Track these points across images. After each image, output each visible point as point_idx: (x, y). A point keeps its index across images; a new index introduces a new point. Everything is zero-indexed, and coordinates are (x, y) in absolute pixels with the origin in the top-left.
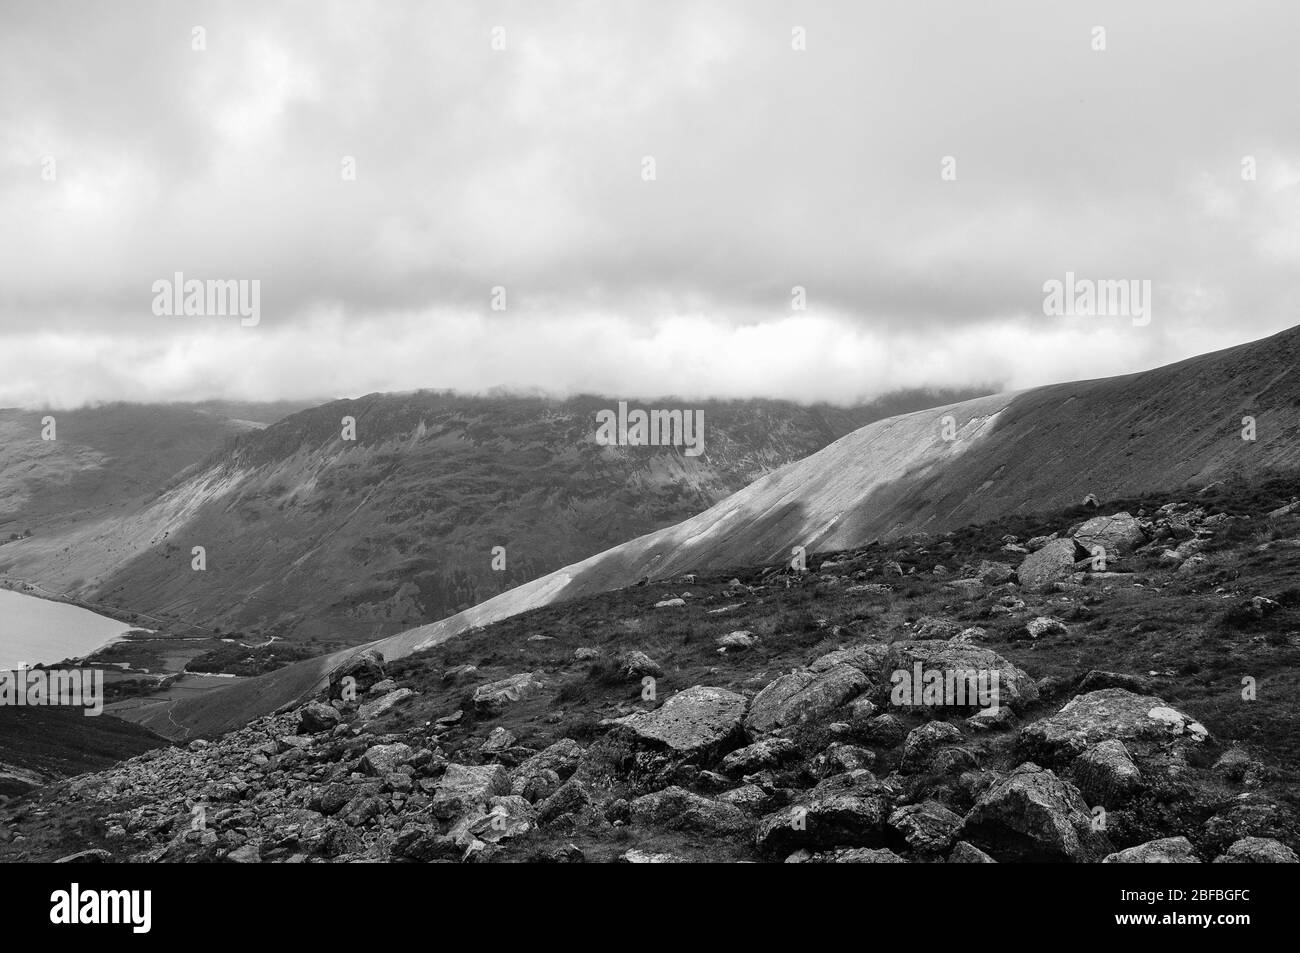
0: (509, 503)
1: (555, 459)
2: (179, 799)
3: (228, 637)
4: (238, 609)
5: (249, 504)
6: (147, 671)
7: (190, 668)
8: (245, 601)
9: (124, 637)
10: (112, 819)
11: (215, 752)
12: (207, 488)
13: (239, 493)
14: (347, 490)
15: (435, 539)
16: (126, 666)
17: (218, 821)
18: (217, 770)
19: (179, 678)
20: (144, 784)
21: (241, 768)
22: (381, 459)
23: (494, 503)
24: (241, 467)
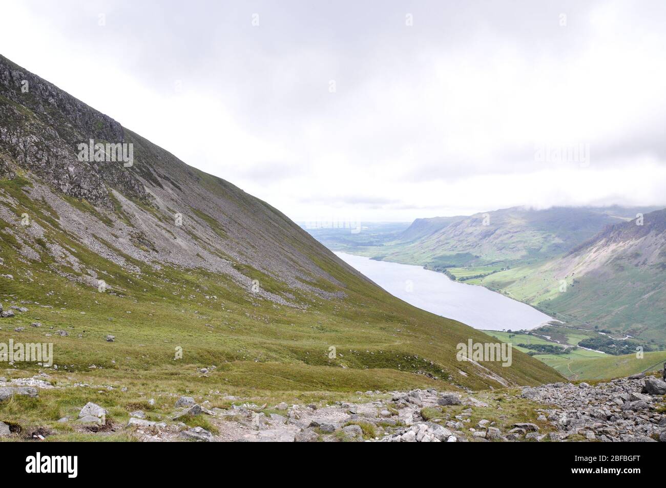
2: (574, 410)
3: (603, 331)
4: (609, 318)
5: (619, 262)
6: (559, 342)
7: (581, 345)
8: (613, 314)
9: (549, 324)
10: (541, 411)
11: (593, 391)
12: (596, 251)
13: (613, 256)
16: (549, 338)
17: (596, 428)
18: (594, 401)
19: (575, 349)
20: (556, 399)
21: (607, 403)
24: (615, 241)
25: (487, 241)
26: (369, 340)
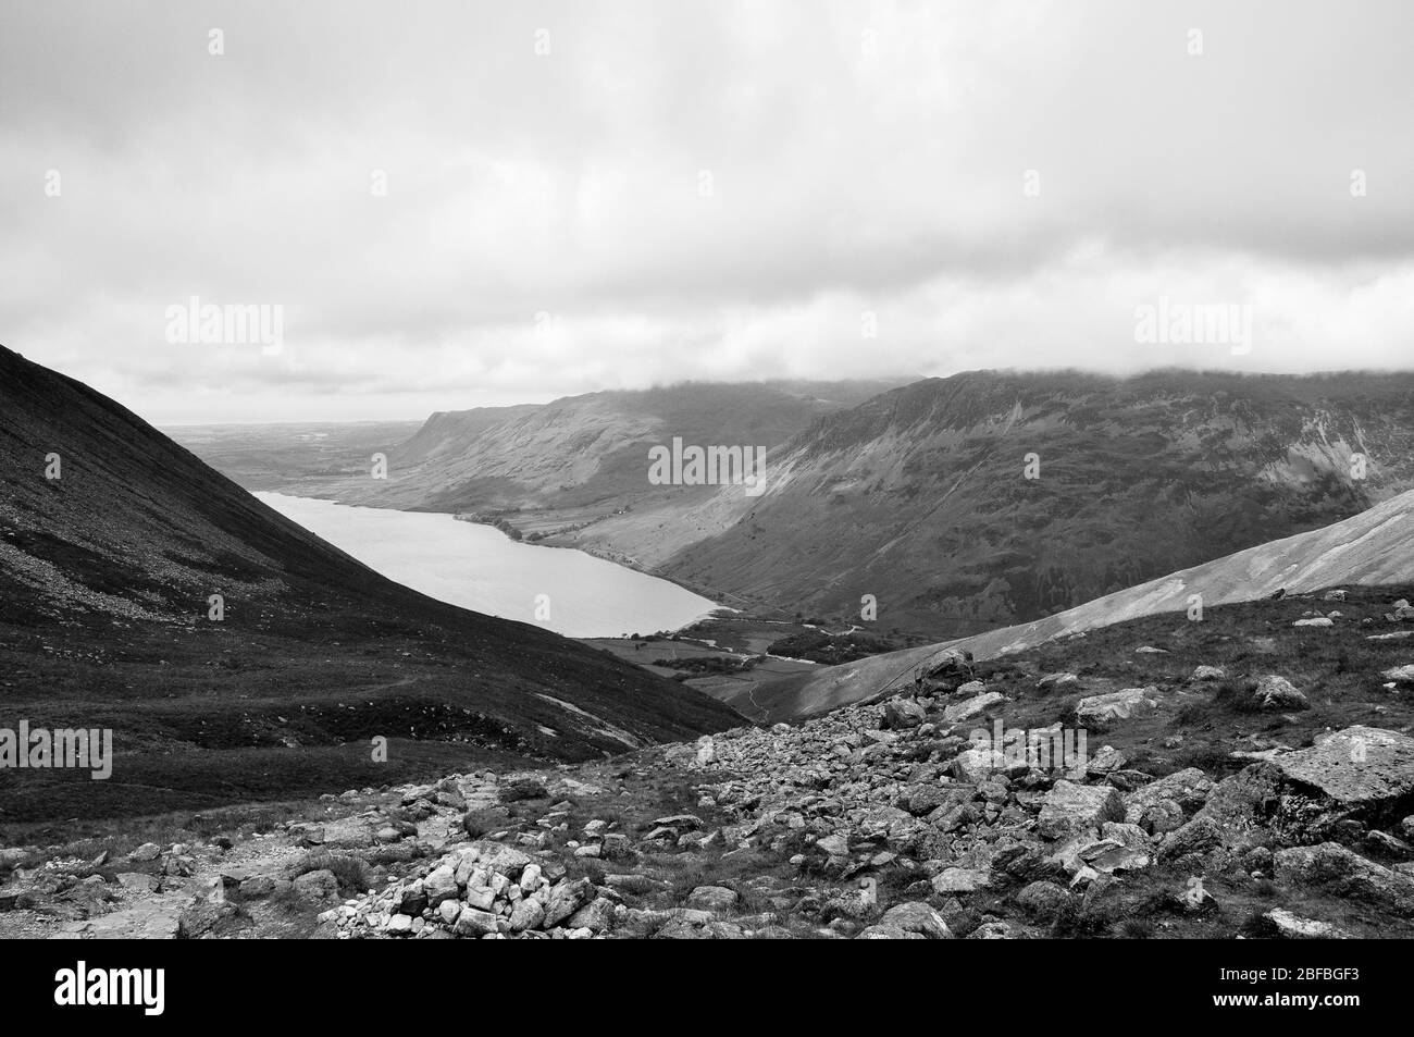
0: (1115, 495)
1: (1171, 447)
2: (765, 779)
3: (810, 622)
4: (821, 595)
5: (834, 487)
6: (731, 650)
7: (772, 651)
8: (828, 587)
9: (712, 615)
10: (704, 789)
11: (797, 738)
12: (793, 469)
13: (825, 476)
14: (936, 476)
15: (1029, 532)
16: (712, 643)
17: (804, 807)
18: (800, 756)
19: (761, 660)
20: (731, 760)
21: (823, 756)
22: (973, 443)
23: (1097, 495)
24: (827, 448)
25: (584, 455)
26: (341, 680)
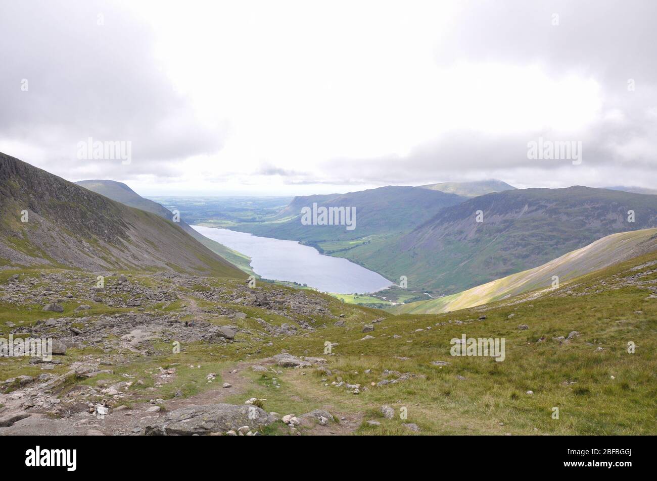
0: (559, 246)
1: (588, 226)
3: (427, 292)
4: (434, 282)
5: (448, 237)
6: (390, 301)
8: (437, 278)
9: (389, 288)
12: (433, 229)
13: (445, 232)
14: (488, 235)
15: (520, 260)
16: (384, 298)
22: (505, 221)
23: (551, 246)
24: (448, 221)
